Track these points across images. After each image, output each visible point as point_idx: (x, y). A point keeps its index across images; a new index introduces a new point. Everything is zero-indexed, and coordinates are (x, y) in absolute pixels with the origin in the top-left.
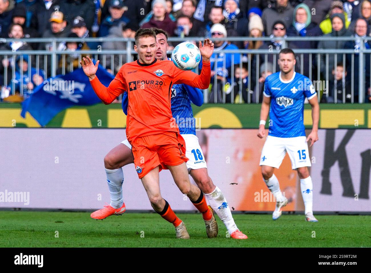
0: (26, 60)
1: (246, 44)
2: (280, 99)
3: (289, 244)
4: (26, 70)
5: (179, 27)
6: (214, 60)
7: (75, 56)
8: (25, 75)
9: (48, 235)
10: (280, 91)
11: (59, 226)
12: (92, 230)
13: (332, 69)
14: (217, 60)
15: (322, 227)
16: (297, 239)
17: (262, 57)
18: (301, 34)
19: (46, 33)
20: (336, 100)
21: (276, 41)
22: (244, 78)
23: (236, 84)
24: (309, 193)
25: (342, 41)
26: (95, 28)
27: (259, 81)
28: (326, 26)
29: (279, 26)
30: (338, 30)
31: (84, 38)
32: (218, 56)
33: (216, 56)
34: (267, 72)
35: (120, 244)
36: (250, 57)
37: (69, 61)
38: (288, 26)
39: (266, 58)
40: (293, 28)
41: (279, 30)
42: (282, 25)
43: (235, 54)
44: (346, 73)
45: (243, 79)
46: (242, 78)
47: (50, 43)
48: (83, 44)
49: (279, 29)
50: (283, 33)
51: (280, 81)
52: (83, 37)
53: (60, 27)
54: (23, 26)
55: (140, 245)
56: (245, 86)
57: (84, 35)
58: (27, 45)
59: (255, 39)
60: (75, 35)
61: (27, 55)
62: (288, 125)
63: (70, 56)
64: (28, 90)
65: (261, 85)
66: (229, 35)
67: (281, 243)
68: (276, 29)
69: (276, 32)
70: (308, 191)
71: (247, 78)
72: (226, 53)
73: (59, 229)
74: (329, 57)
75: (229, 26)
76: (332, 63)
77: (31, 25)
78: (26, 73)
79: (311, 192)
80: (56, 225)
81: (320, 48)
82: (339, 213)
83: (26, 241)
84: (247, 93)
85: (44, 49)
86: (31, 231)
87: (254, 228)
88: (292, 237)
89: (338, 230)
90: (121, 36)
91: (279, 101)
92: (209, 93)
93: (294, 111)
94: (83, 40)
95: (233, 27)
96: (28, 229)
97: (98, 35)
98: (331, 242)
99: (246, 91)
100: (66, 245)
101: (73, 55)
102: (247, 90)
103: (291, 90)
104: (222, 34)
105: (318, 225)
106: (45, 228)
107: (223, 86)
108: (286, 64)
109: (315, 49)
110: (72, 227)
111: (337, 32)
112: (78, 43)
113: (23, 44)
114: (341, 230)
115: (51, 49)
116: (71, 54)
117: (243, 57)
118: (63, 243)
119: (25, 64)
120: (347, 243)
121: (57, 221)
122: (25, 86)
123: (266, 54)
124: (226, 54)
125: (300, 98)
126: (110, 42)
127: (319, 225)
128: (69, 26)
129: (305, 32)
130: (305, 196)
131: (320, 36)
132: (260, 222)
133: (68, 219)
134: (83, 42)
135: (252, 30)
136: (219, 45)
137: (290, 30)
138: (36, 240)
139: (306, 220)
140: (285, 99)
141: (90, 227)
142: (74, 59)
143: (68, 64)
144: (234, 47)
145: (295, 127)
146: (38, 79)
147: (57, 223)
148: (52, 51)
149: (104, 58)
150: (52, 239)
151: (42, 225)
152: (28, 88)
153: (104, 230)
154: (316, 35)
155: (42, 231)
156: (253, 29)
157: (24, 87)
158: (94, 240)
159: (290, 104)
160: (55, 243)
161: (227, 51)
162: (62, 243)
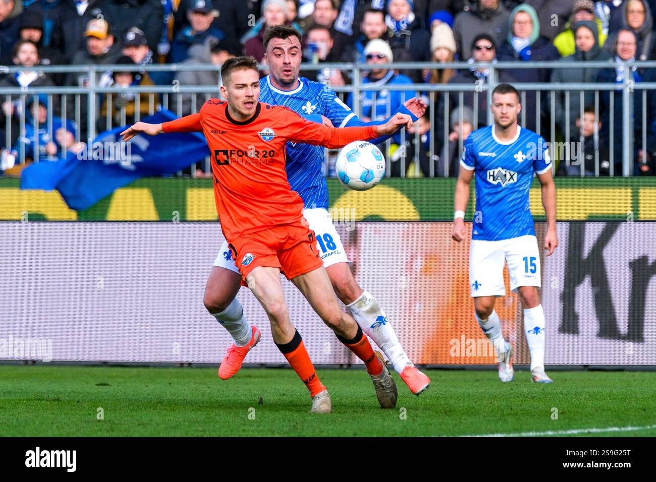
0: (43, 103)
1: (426, 73)
2: (494, 172)
3: (503, 422)
4: (43, 120)
5: (311, 45)
6: (371, 102)
7: (129, 96)
8: (42, 130)
9: (84, 407)
10: (495, 158)
11: (102, 391)
12: (160, 399)
13: (576, 117)
14: (376, 102)
15: (561, 393)
16: (517, 413)
17: (454, 96)
18: (522, 57)
19: (79, 56)
20: (583, 173)
21: (477, 70)
22: (423, 133)
23: (410, 143)
24: (539, 334)
25: (594, 69)
26: (164, 48)
27: (449, 138)
28: (564, 42)
29: (483, 43)
30: (587, 50)
31: (144, 65)
32: (378, 96)
33: (374, 95)
34: (462, 123)
35: (209, 422)
36: (432, 96)
37: (118, 105)
38: (498, 43)
39: (461, 97)
40: (508, 47)
41: (484, 50)
42: (490, 42)
43: (407, 91)
44: (600, 124)
45: (421, 136)
46: (419, 134)
47: (85, 74)
48: (142, 76)
49: (484, 47)
50: (490, 54)
51: (493, 141)
52: (142, 63)
53: (103, 46)
54: (39, 45)
55: (244, 425)
56: (425, 147)
57: (144, 59)
58: (45, 77)
59: (442, 65)
60: (129, 60)
61: (46, 95)
62: (506, 217)
63: (120, 97)
64: (48, 156)
65: (453, 147)
66: (396, 59)
67: (489, 420)
68: (479, 49)
69: (478, 54)
70: (537, 329)
71: (428, 133)
72: (392, 89)
73: (102, 396)
74: (570, 97)
75: (396, 44)
76: (575, 108)
77: (53, 43)
78: (43, 125)
79: (542, 331)
80: (98, 390)
81: (555, 81)
82: (590, 367)
83: (45, 417)
84: (428, 158)
85: (75, 84)
86: (54, 400)
88: (507, 409)
89: (588, 397)
90: (209, 62)
91: (493, 176)
93: (516, 193)
94: (142, 68)
95: (402, 46)
96: (49, 396)
97: (169, 59)
98: (576, 417)
99: (426, 156)
100: (115, 424)
101: (125, 95)
102: (429, 154)
103: (515, 156)
104: (385, 57)
105: (553, 388)
106: (78, 396)
107: (387, 148)
108: (504, 112)
109: (547, 83)
110: (125, 393)
111: (583, 53)
112: (134, 74)
113: (38, 76)
114: (593, 396)
115: (88, 84)
116: (121, 93)
118: (109, 421)
119: (43, 111)
120: (604, 419)
121: (99, 383)
122: (43, 148)
123: (461, 92)
124: (391, 91)
125: (528, 171)
126: (189, 71)
128: (118, 43)
129: (529, 53)
130: (532, 338)
131: (556, 61)
132: (452, 384)
133: (118, 379)
134: (142, 72)
135: (436, 51)
136: (379, 76)
137: (503, 50)
138: (63, 416)
139: (532, 381)
140: (503, 172)
141: (157, 393)
142: (127, 101)
143: (116, 109)
144: (406, 79)
145: (517, 220)
146: (65, 137)
147: (99, 386)
148: (88, 87)
149: (180, 99)
150: (90, 415)
151: (74, 390)
152: (48, 153)
153: (181, 398)
154: (548, 59)
155: (74, 401)
156: (438, 49)
157: (39, 151)
158: (164, 416)
159: (511, 181)
160: (96, 422)
162: (107, 422)
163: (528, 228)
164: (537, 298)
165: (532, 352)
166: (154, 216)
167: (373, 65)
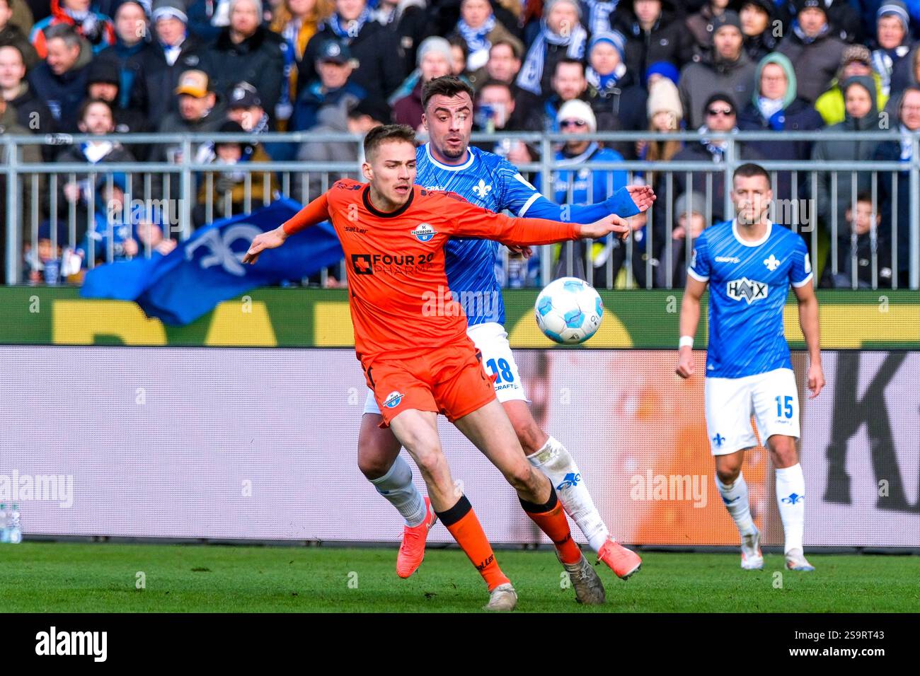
0: (119, 186)
1: (641, 147)
2: (736, 284)
5: (484, 107)
6: (567, 186)
7: (237, 175)
9: (176, 601)
10: (738, 264)
11: (199, 578)
12: (279, 589)
13: (845, 207)
14: (572, 185)
15: (825, 584)
17: (679, 179)
18: (772, 125)
19: (168, 120)
20: (855, 283)
21: (711, 142)
22: (636, 228)
23: (618, 243)
24: (796, 504)
25: (870, 142)
26: (284, 111)
27: (672, 235)
28: (830, 105)
29: (720, 106)
30: (861, 116)
31: (257, 133)
32: (576, 176)
33: (570, 176)
34: (691, 215)
36: (650, 178)
37: (222, 188)
38: (740, 107)
39: (689, 180)
40: (754, 111)
41: (721, 116)
42: (729, 105)
43: (615, 172)
44: (880, 217)
45: (634, 232)
47: (177, 145)
48: (254, 148)
49: (721, 112)
50: (729, 122)
51: (736, 240)
52: (254, 131)
53: (201, 107)
54: (113, 105)
56: (640, 247)
57: (256, 125)
58: (122, 150)
59: (663, 136)
60: (236, 127)
61: (123, 174)
62: (753, 345)
63: (223, 177)
65: (678, 247)
66: (601, 126)
68: (713, 113)
69: (712, 121)
70: (794, 497)
71: (643, 229)
72: (594, 169)
73: (201, 586)
74: (838, 180)
75: (599, 106)
76: (844, 195)
77: (132, 103)
79: (801, 500)
80: (194, 577)
81: (818, 159)
82: (865, 549)
84: (644, 263)
85: (163, 159)
87: (662, 586)
89: (862, 591)
90: (345, 130)
91: (735, 289)
92: (555, 264)
93: (766, 313)
94: (254, 138)
95: (609, 109)
96: (127, 585)
97: (291, 125)
99: (641, 259)
101: (231, 174)
102: (645, 257)
103: (766, 262)
104: (585, 124)
105: (814, 578)
106: (167, 585)
107: (588, 249)
108: (750, 201)
109: (807, 161)
110: (231, 581)
111: (856, 120)
112: (242, 146)
113: (113, 148)
114: (869, 589)
115: (179, 160)
116: (225, 172)
117: (634, 179)
119: (119, 196)
121: (195, 568)
122: (119, 247)
123: (689, 172)
124: (593, 171)
126: (317, 143)
127: (817, 579)
128: (222, 104)
129: (782, 120)
130: (786, 509)
131: (818, 131)
132: (678, 571)
133: (221, 563)
134: (255, 143)
135: (654, 116)
136: (577, 150)
137: (747, 115)
139: (787, 567)
140: (749, 283)
141: (275, 582)
142: (234, 183)
143: (219, 194)
144: (614, 155)
145: (767, 348)
146: (149, 231)
147: (196, 573)
148: (181, 164)
149: (306, 180)
151: (162, 576)
152: (126, 253)
153: (307, 589)
154: (808, 128)
155: (161, 592)
156: (658, 113)
157: (115, 250)
159: (760, 296)
161: (597, 165)
163: (781, 359)
164: (794, 454)
165: (786, 528)
166: (270, 339)
167: (569, 135)
